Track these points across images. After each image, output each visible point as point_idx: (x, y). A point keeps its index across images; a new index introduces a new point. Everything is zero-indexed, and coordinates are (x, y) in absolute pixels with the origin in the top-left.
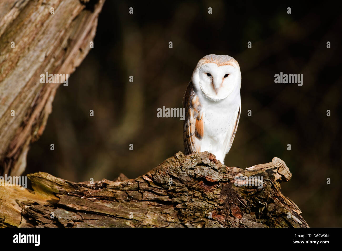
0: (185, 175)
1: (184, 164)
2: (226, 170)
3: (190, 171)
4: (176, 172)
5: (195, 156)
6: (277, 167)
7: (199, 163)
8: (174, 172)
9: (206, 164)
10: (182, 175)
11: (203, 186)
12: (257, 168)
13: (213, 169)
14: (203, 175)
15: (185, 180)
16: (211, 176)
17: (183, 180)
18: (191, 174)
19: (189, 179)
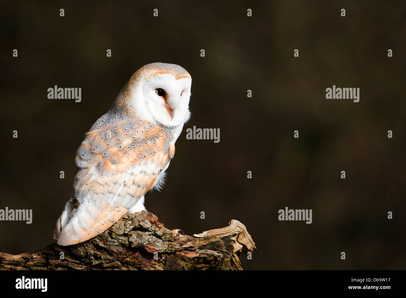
0: (116, 244)
1: (115, 228)
2: (171, 238)
3: (123, 239)
4: (103, 239)
5: (129, 217)
6: (237, 233)
7: (135, 226)
8: (100, 240)
9: (145, 228)
10: (111, 243)
11: (140, 260)
12: (209, 235)
13: (155, 235)
14: (141, 243)
15: (115, 251)
16: (153, 246)
17: (113, 251)
18: (124, 243)
19: (121, 249)
